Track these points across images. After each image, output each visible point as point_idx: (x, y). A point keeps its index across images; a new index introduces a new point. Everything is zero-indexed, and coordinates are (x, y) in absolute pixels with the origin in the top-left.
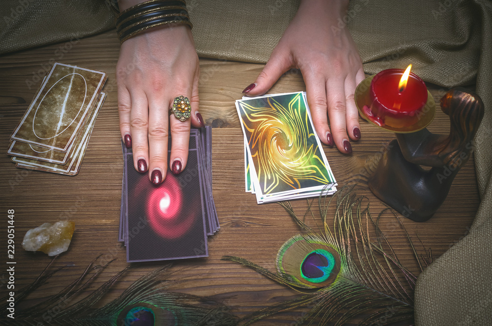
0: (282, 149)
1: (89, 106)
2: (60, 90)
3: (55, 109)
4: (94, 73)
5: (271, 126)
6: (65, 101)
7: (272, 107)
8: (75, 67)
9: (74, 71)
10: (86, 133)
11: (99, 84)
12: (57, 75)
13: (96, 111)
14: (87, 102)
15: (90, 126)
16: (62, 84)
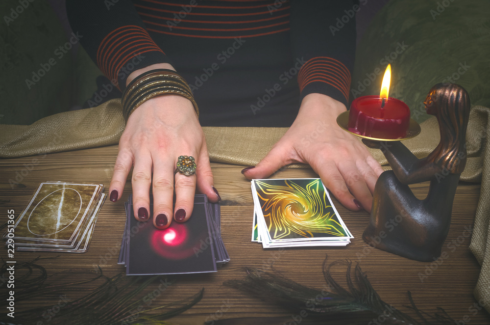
0: (296, 213)
1: (87, 209)
2: (52, 201)
3: (49, 215)
4: (86, 186)
5: (287, 198)
6: (59, 209)
7: (289, 186)
8: (65, 184)
9: (64, 187)
10: (90, 222)
11: (94, 194)
12: (46, 191)
13: (98, 207)
14: (84, 207)
15: (93, 217)
16: (53, 197)
